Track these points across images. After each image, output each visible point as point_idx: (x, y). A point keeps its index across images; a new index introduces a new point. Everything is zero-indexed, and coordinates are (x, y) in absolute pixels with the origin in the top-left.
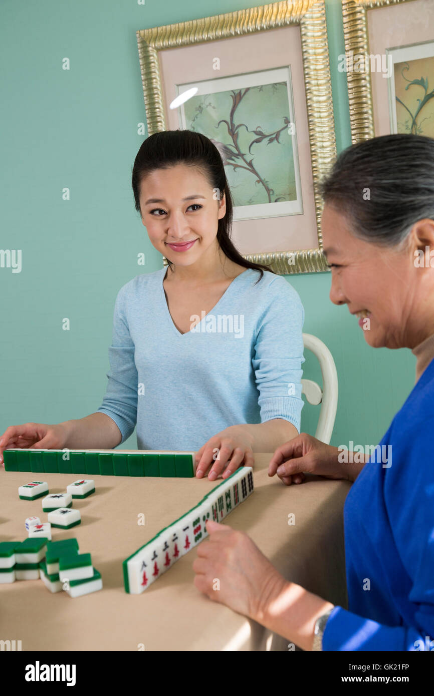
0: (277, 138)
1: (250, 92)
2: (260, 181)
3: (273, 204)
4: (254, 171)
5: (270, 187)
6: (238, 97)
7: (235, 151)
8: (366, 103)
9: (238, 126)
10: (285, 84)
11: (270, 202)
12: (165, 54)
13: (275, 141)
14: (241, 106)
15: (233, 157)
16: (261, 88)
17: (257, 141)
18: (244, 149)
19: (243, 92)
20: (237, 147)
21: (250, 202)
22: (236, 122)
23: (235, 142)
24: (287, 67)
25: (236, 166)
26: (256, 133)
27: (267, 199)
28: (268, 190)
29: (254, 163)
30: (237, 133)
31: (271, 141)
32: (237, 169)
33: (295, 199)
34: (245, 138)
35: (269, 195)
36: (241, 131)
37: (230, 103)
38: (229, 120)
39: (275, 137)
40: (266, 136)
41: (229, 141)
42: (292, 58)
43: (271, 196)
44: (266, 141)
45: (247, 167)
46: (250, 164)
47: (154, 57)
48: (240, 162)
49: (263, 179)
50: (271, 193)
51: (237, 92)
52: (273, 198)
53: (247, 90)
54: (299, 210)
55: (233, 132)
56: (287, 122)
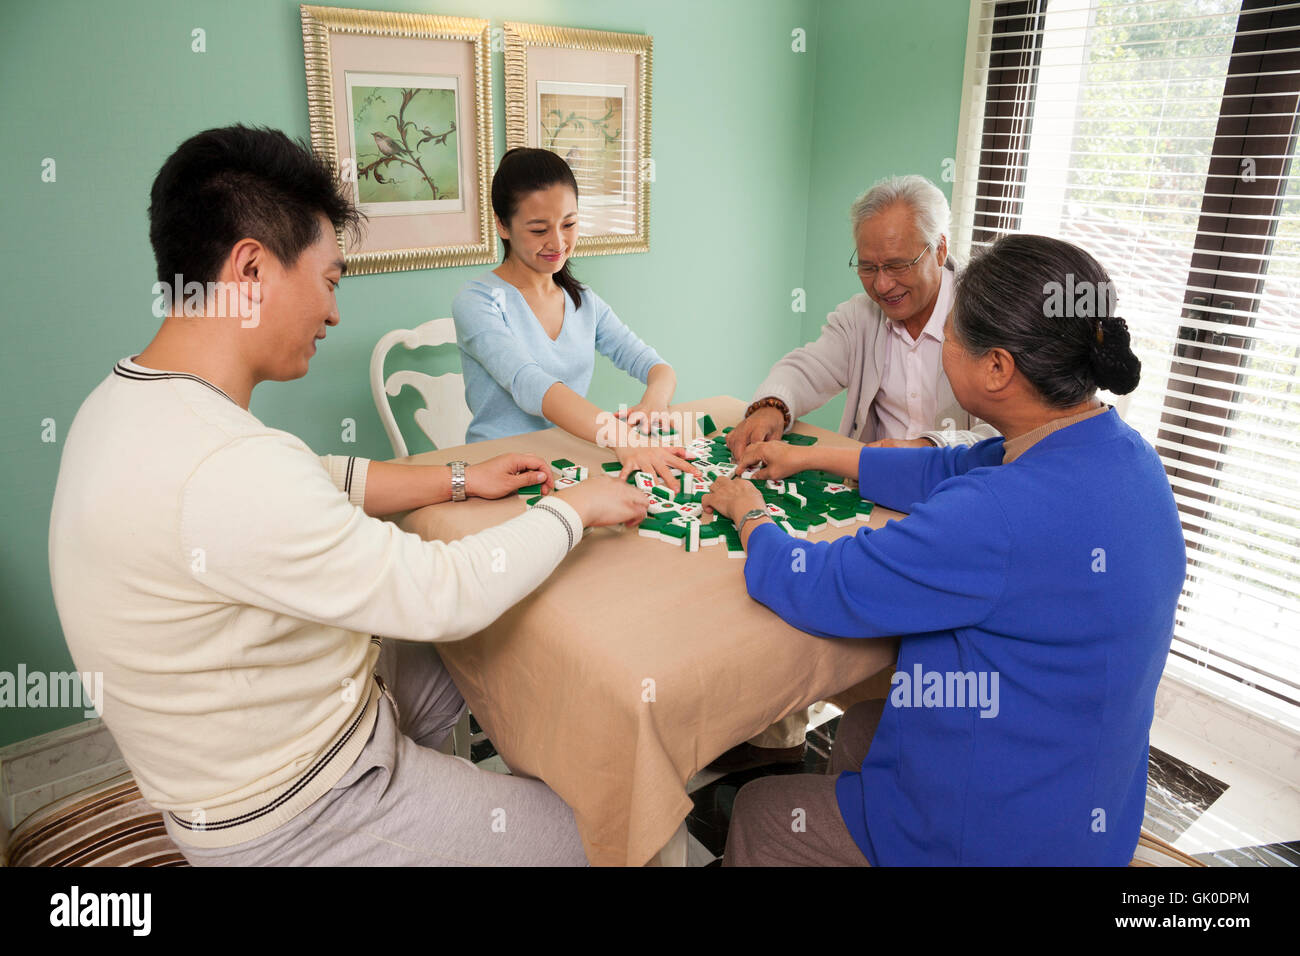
0: (443, 140)
1: (421, 92)
2: (426, 178)
3: (438, 201)
4: (421, 168)
5: (436, 184)
6: (408, 95)
9: (408, 123)
10: (453, 91)
11: (434, 198)
13: (442, 143)
14: (411, 105)
16: (431, 91)
17: (425, 140)
18: (412, 147)
19: (413, 92)
21: (415, 198)
22: (406, 120)
23: (404, 138)
24: (456, 76)
25: (403, 162)
26: (425, 132)
27: (432, 197)
28: (433, 188)
30: (406, 131)
31: (438, 142)
32: (406, 165)
33: (456, 198)
34: (413, 136)
35: (434, 193)
36: (410, 129)
37: (400, 99)
38: (398, 116)
39: (443, 138)
40: (434, 137)
41: (397, 137)
43: (436, 193)
44: (433, 141)
45: (415, 164)
46: (417, 161)
47: (325, 38)
49: (429, 175)
50: (436, 191)
51: (408, 91)
52: (438, 196)
53: (418, 90)
54: (459, 209)
55: (402, 128)
56: (454, 127)
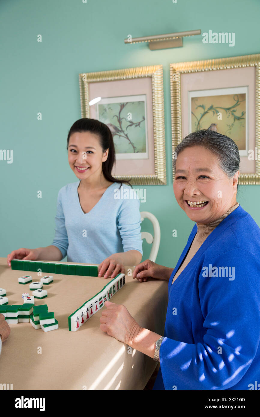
1: (128, 104)
2: (131, 143)
3: (136, 154)
4: (128, 138)
5: (135, 146)
6: (123, 106)
7: (120, 129)
8: (178, 113)
9: (122, 119)
10: (144, 102)
11: (134, 152)
12: (92, 85)
13: (138, 126)
14: (124, 110)
15: (119, 132)
16: (133, 103)
17: (130, 126)
18: (124, 129)
19: (125, 104)
20: (121, 128)
21: (126, 152)
22: (121, 117)
23: (120, 125)
24: (145, 95)
25: (120, 136)
26: (130, 122)
27: (133, 152)
28: (134, 147)
29: (128, 135)
30: (122, 122)
31: (136, 126)
32: (121, 137)
33: (145, 152)
34: (125, 124)
35: (134, 150)
36: (123, 121)
37: (119, 108)
38: (118, 115)
39: (139, 124)
40: (134, 124)
41: (117, 125)
42: (147, 91)
43: (135, 150)
44: (134, 126)
45: (126, 137)
46: (126, 135)
47: (86, 86)
48: (122, 134)
49: (132, 142)
50: (135, 149)
51: (122, 104)
52: (136, 151)
53: (127, 103)
54: (147, 157)
55: (119, 121)
56: (144, 118)
